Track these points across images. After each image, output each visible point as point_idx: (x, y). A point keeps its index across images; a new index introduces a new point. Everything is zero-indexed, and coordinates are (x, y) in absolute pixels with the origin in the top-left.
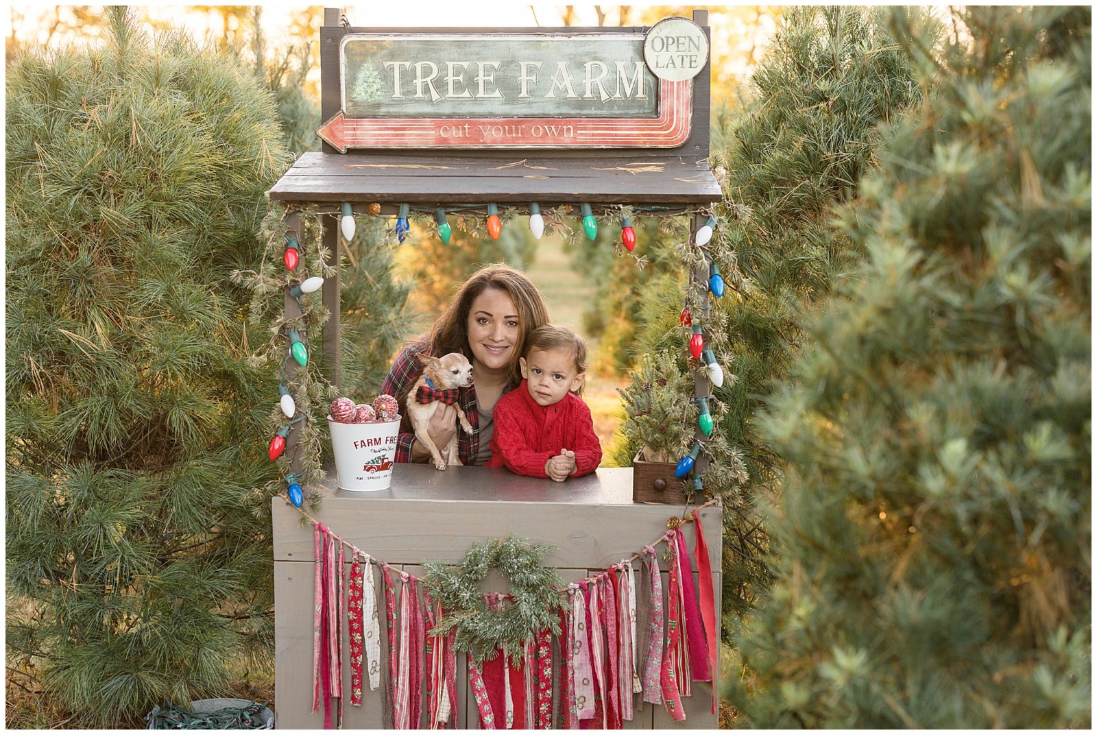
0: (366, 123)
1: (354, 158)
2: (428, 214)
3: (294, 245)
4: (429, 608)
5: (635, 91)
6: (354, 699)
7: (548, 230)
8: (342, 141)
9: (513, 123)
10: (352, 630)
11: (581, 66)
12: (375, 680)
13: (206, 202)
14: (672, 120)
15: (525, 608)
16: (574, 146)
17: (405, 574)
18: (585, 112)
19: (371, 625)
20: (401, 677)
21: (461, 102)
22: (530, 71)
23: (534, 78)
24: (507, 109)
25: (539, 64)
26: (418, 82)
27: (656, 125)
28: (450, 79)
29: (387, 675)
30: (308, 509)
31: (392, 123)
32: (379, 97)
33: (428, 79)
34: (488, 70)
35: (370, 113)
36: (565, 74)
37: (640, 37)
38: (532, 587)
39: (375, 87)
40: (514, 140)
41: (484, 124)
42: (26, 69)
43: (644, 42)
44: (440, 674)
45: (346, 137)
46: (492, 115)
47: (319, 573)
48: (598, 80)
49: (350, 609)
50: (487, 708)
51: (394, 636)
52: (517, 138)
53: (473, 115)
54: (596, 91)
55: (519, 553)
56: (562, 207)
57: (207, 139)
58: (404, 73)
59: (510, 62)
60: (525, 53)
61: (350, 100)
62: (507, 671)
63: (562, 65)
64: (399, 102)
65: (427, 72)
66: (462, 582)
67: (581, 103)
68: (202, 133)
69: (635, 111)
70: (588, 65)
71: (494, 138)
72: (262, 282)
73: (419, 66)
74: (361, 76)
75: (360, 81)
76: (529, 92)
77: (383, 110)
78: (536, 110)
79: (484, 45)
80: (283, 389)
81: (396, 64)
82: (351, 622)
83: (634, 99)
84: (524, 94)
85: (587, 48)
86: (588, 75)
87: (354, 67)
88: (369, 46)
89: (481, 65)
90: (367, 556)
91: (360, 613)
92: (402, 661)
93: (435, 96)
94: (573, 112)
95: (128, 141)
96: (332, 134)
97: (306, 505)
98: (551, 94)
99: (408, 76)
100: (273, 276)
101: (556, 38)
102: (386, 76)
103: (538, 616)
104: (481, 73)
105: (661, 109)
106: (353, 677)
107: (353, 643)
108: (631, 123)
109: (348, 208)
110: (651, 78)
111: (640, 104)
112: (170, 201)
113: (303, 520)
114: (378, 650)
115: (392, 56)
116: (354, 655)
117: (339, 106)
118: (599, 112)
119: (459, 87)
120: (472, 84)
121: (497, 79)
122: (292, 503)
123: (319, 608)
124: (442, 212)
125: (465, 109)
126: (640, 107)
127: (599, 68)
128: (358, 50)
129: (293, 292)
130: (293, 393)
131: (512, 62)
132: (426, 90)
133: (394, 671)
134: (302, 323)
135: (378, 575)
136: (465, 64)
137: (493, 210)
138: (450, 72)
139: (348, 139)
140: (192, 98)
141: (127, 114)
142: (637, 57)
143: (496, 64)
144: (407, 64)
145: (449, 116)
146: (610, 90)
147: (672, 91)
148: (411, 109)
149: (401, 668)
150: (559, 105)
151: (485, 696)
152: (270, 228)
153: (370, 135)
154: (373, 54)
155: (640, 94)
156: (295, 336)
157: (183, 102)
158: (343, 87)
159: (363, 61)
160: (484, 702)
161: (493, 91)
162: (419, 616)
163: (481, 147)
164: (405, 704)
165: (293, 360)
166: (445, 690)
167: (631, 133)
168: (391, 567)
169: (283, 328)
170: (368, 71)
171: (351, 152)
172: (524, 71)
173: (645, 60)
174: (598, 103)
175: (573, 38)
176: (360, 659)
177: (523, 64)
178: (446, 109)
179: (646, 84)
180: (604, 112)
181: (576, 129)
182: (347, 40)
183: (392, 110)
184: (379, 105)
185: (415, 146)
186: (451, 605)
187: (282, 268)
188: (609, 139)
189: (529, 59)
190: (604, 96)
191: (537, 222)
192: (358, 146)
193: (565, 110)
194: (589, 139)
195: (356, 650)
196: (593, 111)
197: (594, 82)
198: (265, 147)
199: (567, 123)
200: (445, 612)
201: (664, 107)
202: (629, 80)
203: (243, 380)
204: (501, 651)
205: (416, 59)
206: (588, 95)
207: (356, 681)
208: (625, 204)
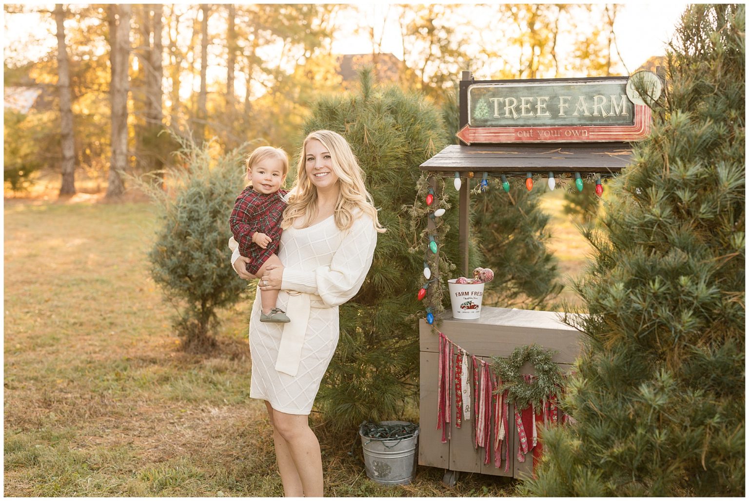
0: (480, 130)
1: (474, 148)
2: (497, 177)
3: (432, 192)
4: (495, 380)
5: (622, 111)
6: (457, 424)
7: (558, 186)
8: (468, 140)
9: (555, 129)
10: (457, 389)
11: (591, 98)
12: (467, 415)
13: (399, 170)
14: (641, 127)
15: (541, 382)
16: (587, 141)
17: (483, 361)
18: (594, 122)
19: (465, 386)
20: (480, 415)
21: (529, 119)
22: (565, 101)
23: (567, 105)
24: (552, 121)
25: (569, 98)
26: (507, 109)
27: (633, 129)
28: (523, 106)
29: (473, 413)
30: (436, 326)
31: (493, 130)
32: (487, 116)
33: (512, 107)
34: (543, 101)
35: (482, 124)
36: (583, 103)
37: (624, 82)
38: (546, 372)
39: (485, 111)
40: (556, 138)
41: (540, 129)
42: (320, 105)
43: (626, 85)
44: (500, 414)
45: (470, 139)
46: (545, 125)
47: (441, 358)
48: (601, 106)
49: (456, 378)
50: (523, 434)
51: (477, 394)
52: (558, 137)
53: (534, 125)
54: (600, 112)
55: (539, 353)
56: (564, 174)
57: (402, 140)
58: (500, 104)
59: (554, 97)
60: (563, 92)
61: (472, 118)
62: (534, 416)
63: (582, 98)
64: (497, 119)
65: (511, 103)
66: (510, 367)
67: (592, 118)
68: (399, 136)
69: (621, 122)
70: (596, 98)
71: (545, 137)
72: (415, 211)
73: (507, 100)
74: (478, 106)
75: (477, 109)
76: (565, 113)
77: (489, 123)
78: (567, 122)
79: (541, 88)
80: (425, 265)
81: (496, 99)
82: (456, 385)
83: (620, 115)
84: (561, 113)
85: (595, 89)
86: (596, 103)
87: (475, 101)
88: (482, 90)
89: (539, 99)
90: (464, 351)
91: (460, 380)
92: (481, 407)
93: (515, 115)
94: (587, 123)
95: (363, 141)
96: (463, 136)
97: (435, 323)
98: (576, 114)
99: (502, 106)
100: (421, 208)
101: (579, 84)
102: (491, 106)
103: (549, 387)
104: (539, 103)
105: (635, 121)
106: (457, 413)
107: (457, 395)
108: (618, 128)
109: (457, 174)
110: (630, 104)
111: (624, 118)
112: (382, 171)
113: (433, 331)
114: (469, 400)
115: (494, 95)
116: (458, 402)
117: (467, 121)
118: (601, 123)
119: (528, 111)
120: (534, 109)
121: (547, 106)
122: (428, 323)
123: (440, 376)
124: (504, 176)
125: (531, 122)
126: (624, 120)
127: (601, 100)
128: (477, 92)
129: (431, 216)
130: (430, 267)
131: (555, 97)
132: (511, 112)
133: (476, 411)
134: (435, 232)
135: (470, 362)
136: (531, 99)
137: (529, 175)
138: (523, 102)
139: (471, 138)
140: (396, 119)
141: (363, 128)
142: (623, 93)
143: (547, 98)
144: (501, 99)
145: (523, 126)
146: (608, 110)
147: (641, 111)
148: (503, 122)
149: (480, 410)
150: (580, 119)
151: (522, 428)
152: (420, 184)
153: (482, 135)
154: (484, 95)
155: (624, 113)
156: (431, 238)
157: (391, 120)
158: (469, 112)
159: (479, 98)
160: (522, 431)
161: (545, 112)
162: (490, 384)
163: (538, 141)
164: (482, 429)
165: (430, 250)
166: (502, 423)
167: (617, 133)
168: (477, 358)
169: (427, 234)
170: (482, 104)
171: (473, 145)
172: (561, 101)
173: (626, 94)
174: (601, 118)
175: (588, 84)
176: (460, 404)
177: (561, 98)
178: (521, 122)
179: (628, 107)
180: (604, 122)
181: (589, 132)
182: (471, 87)
183: (494, 123)
184: (486, 121)
185: (504, 142)
186: (505, 379)
187: (424, 205)
188: (606, 137)
189: (564, 95)
190: (604, 114)
191: (552, 182)
192: (476, 142)
193: (583, 122)
194: (595, 137)
195: (459, 399)
196: (598, 122)
197: (598, 107)
198: (431, 142)
199: (584, 129)
200: (503, 382)
201: (637, 119)
202: (618, 105)
203: (412, 261)
204: (531, 405)
205: (506, 97)
206: (596, 113)
207: (458, 415)
208: (596, 173)
